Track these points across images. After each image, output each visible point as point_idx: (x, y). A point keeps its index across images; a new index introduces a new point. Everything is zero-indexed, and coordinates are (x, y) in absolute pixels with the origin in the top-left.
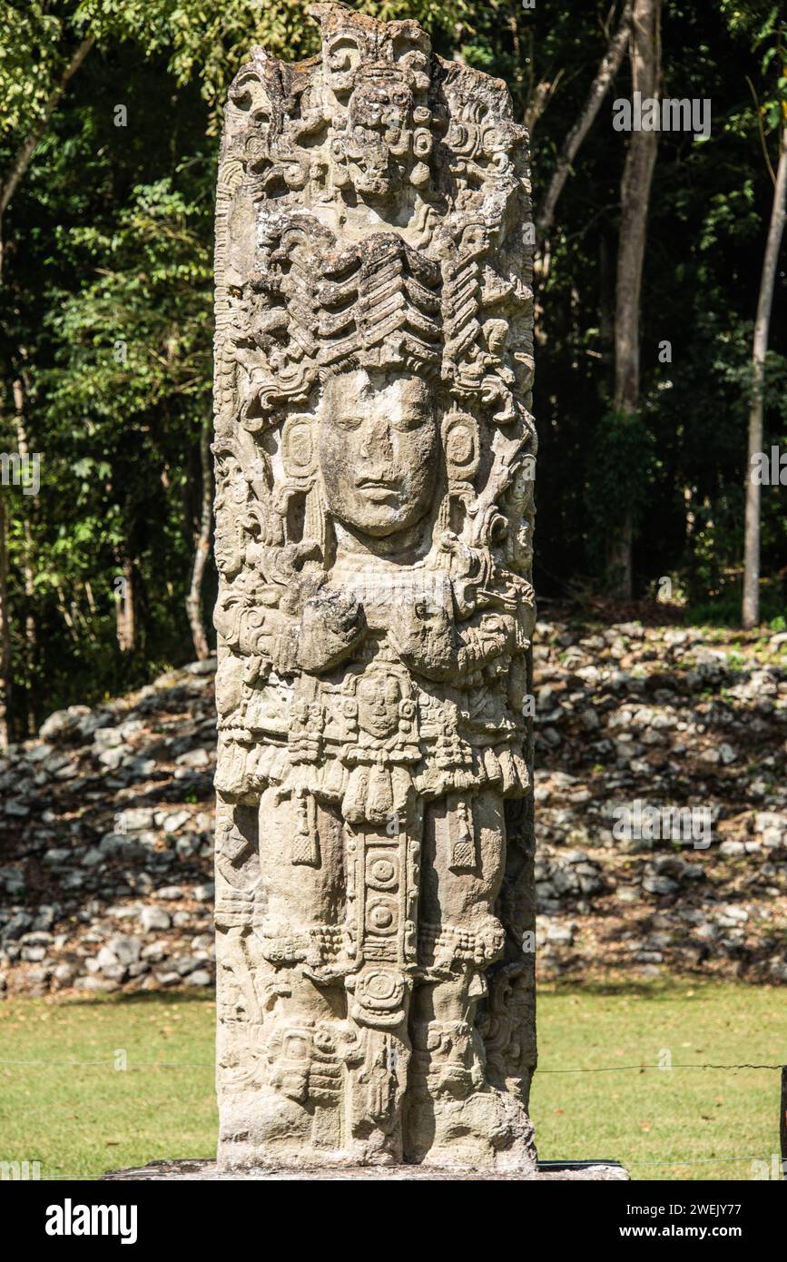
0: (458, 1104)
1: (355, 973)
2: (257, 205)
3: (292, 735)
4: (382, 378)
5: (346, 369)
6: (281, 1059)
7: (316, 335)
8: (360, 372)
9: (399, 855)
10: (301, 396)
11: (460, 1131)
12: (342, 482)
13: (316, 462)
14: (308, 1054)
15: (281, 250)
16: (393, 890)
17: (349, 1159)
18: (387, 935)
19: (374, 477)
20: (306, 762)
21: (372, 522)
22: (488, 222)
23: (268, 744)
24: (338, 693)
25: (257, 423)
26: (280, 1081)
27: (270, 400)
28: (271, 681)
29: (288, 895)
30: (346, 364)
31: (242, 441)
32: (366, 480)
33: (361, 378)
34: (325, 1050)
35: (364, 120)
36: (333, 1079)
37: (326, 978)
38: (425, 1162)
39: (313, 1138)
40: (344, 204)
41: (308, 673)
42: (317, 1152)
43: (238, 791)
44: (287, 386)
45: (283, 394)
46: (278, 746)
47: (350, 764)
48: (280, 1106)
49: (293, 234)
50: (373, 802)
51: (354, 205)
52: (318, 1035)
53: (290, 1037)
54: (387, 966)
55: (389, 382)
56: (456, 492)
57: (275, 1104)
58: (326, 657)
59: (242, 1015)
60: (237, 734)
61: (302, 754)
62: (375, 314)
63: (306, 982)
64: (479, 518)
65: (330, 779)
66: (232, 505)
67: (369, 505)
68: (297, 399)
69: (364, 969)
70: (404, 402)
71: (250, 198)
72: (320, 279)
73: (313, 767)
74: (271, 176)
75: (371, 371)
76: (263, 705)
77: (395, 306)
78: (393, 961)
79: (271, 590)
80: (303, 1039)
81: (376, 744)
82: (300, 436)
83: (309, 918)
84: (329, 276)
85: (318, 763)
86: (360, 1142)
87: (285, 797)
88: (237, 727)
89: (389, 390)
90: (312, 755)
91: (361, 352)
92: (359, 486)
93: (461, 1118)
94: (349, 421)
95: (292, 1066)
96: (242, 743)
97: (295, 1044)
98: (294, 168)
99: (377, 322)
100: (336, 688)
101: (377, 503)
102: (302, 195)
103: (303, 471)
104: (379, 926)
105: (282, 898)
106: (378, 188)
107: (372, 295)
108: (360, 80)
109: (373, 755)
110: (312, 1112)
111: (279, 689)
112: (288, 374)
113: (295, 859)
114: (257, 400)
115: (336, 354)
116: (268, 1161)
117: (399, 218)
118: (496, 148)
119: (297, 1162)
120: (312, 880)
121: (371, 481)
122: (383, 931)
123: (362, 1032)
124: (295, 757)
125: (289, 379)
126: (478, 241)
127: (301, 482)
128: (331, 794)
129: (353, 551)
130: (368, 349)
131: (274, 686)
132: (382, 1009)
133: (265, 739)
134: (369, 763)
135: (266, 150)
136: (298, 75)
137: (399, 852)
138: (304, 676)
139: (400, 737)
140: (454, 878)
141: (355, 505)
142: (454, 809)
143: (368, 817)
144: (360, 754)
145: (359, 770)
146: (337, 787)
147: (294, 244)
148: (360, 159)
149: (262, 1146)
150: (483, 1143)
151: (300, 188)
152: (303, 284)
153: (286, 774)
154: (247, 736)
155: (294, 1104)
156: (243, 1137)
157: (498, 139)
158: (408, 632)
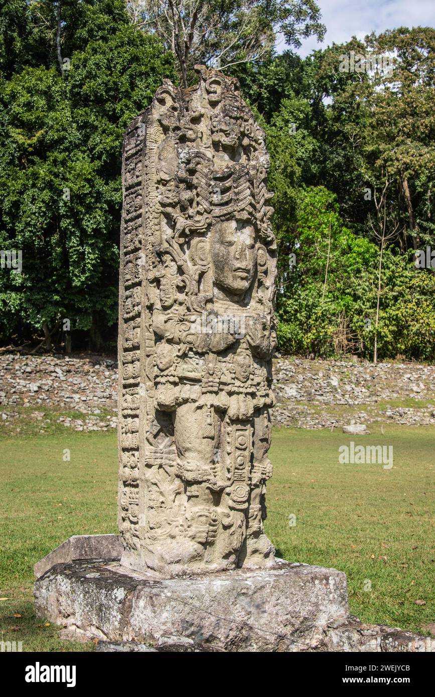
0: (255, 540)
1: (230, 487)
2: (176, 146)
3: (204, 380)
4: (241, 225)
5: (227, 220)
6: (194, 525)
7: (211, 204)
8: (233, 221)
9: (247, 434)
10: (204, 230)
11: (255, 551)
12: (226, 269)
13: (210, 259)
14: (208, 523)
15: (191, 166)
16: (245, 449)
17: (218, 568)
18: (241, 469)
19: (243, 267)
20: (211, 392)
21: (239, 287)
22: (266, 166)
23: (185, 384)
24: (225, 362)
25: (182, 240)
26: (195, 535)
27: (190, 230)
28: (189, 356)
29: (199, 452)
30: (229, 217)
31: (175, 248)
32: (239, 268)
33: (234, 224)
34: (215, 521)
35: (231, 114)
36: (214, 534)
37: (219, 489)
38: (243, 566)
39: (205, 560)
40: (214, 150)
41: (213, 352)
42: (207, 566)
43: (172, 405)
44: (198, 225)
45: (196, 228)
46: (191, 385)
47: (230, 394)
48: (195, 546)
49: (197, 159)
50: (242, 411)
51: (218, 151)
52: (212, 514)
53: (201, 516)
54: (242, 483)
55: (243, 227)
56: (260, 277)
57: (193, 546)
58: (225, 346)
59: (163, 505)
60: (172, 379)
61: (210, 389)
62: (241, 197)
63: (207, 491)
64: (270, 289)
65: (221, 400)
66: (170, 276)
67: (239, 280)
68: (202, 231)
69: (234, 485)
70: (251, 236)
71: (173, 142)
72: (211, 180)
73: (214, 395)
74: (181, 134)
75: (238, 221)
76: (185, 366)
77: (247, 194)
78: (244, 481)
79: (193, 315)
80: (207, 516)
81: (242, 385)
82: (203, 247)
83: (208, 462)
84: (216, 179)
85: (216, 393)
86: (226, 560)
87: (200, 408)
88: (172, 375)
89: (244, 230)
90: (216, 389)
91: (236, 212)
92: (234, 271)
93: (256, 546)
94: (230, 242)
95: (201, 529)
96: (172, 383)
97: (203, 519)
98: (190, 132)
99: (242, 200)
100: (224, 359)
101: (242, 279)
102: (194, 144)
103: (204, 263)
104: (240, 465)
105: (196, 454)
106: (235, 144)
107: (239, 188)
108: (224, 98)
109: (241, 390)
110: (206, 549)
111: (194, 359)
112: (199, 220)
113: (205, 435)
114: (184, 230)
115: (225, 212)
116: (188, 572)
117: (235, 159)
118: (260, 138)
119: (199, 571)
120: (210, 446)
121: (242, 269)
122: (241, 467)
123: (232, 513)
124: (204, 390)
125: (199, 222)
126: (264, 173)
127: (203, 267)
128: (223, 407)
129: (222, 300)
130: (239, 212)
131: (191, 358)
132: (241, 502)
133: (185, 381)
134: (238, 393)
135: (178, 123)
136: (186, 94)
137: (247, 433)
138: (210, 354)
139: (249, 382)
140: (261, 444)
141: (231, 279)
142: (263, 414)
143: (240, 418)
144: (236, 389)
145: (235, 396)
146: (226, 404)
147: (198, 163)
148: (227, 131)
149: (186, 565)
150: (262, 555)
151: (193, 141)
152: (204, 181)
153: (199, 398)
154: (177, 380)
155: (200, 545)
156: (178, 562)
157: (261, 134)
158: (260, 336)
